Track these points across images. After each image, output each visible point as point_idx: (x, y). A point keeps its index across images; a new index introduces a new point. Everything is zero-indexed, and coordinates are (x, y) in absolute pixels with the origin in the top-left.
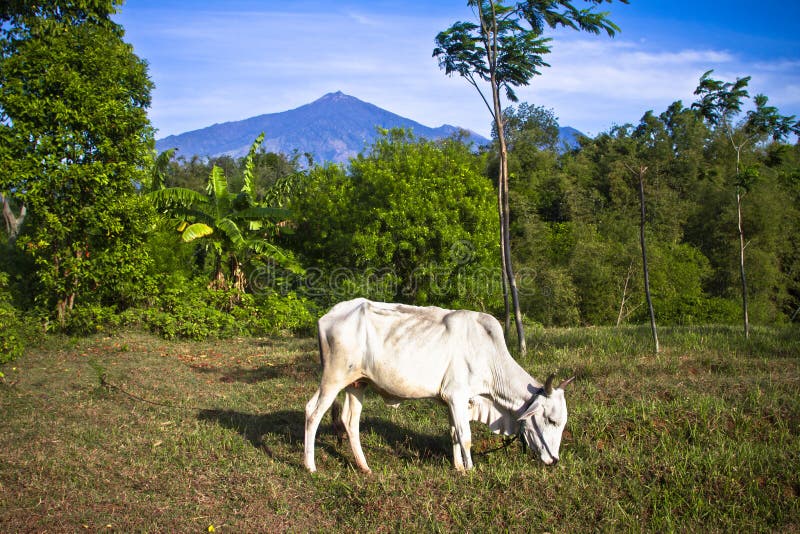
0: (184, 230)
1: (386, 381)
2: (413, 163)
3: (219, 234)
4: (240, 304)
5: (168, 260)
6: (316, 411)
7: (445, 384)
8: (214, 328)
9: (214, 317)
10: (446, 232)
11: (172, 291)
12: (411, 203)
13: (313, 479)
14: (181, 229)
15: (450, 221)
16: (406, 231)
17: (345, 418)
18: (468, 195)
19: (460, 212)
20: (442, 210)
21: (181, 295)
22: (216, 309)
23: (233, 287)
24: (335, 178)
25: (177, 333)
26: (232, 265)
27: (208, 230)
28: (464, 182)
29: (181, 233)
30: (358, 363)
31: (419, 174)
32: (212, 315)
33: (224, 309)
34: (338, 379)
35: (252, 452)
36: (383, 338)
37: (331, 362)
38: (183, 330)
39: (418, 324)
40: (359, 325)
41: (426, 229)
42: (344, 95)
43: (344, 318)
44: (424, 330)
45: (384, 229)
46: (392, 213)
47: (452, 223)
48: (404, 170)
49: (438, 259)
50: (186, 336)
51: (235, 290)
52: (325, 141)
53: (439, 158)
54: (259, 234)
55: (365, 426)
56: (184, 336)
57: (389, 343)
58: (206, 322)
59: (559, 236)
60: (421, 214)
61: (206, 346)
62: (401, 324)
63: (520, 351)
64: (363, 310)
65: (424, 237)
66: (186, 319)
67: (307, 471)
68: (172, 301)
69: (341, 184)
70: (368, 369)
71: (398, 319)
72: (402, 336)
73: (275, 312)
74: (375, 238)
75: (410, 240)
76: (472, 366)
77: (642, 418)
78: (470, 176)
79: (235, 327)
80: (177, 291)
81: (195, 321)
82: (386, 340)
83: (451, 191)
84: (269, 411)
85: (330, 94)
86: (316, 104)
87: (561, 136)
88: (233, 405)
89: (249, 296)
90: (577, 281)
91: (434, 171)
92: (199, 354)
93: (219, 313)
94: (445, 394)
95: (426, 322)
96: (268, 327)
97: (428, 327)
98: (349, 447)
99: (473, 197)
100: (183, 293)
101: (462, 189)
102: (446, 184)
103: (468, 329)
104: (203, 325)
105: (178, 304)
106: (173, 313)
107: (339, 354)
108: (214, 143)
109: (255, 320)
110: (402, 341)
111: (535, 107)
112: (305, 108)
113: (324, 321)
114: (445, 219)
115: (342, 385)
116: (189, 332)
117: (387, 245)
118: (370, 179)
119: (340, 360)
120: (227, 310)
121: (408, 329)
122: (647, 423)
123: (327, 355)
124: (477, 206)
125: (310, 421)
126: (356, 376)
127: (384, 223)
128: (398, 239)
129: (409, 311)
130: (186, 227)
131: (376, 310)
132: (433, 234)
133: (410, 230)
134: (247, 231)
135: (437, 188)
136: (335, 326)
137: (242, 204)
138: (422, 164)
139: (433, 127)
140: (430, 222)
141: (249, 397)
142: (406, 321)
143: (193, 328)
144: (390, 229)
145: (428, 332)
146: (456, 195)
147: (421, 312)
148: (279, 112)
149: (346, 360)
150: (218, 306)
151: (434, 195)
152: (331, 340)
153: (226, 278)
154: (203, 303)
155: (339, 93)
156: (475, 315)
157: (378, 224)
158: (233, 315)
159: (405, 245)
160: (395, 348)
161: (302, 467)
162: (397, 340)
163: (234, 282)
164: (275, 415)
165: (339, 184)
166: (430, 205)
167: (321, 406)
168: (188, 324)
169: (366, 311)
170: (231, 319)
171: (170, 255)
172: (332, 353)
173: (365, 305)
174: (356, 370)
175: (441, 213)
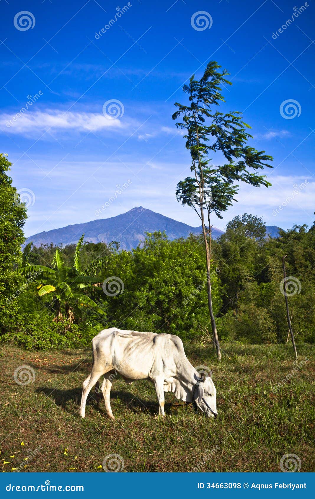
0: (40, 289)
1: (124, 371)
2: (166, 251)
3: (59, 291)
4: (70, 330)
5: (30, 305)
6: (88, 385)
7: (153, 371)
8: (54, 344)
9: (55, 338)
10: (184, 290)
11: (32, 323)
12: (166, 274)
13: (82, 421)
14: (38, 288)
15: (187, 284)
16: (162, 290)
17: (103, 389)
18: (197, 269)
19: (193, 279)
20: (183, 278)
21: (37, 325)
22: (57, 333)
23: (67, 321)
24: (125, 260)
25: (33, 347)
26: (67, 308)
27: (53, 289)
28: (195, 262)
29: (39, 290)
30: (110, 362)
31: (170, 258)
32: (54, 336)
33: (61, 332)
34: (100, 370)
35: (55, 408)
36: (123, 349)
37: (97, 361)
38: (37, 345)
39: (141, 341)
40: (111, 343)
41: (174, 288)
42: (144, 209)
43: (104, 338)
44: (143, 344)
45: (151, 288)
46: (155, 279)
47: (189, 285)
48: (162, 255)
49: (180, 305)
50: (39, 348)
51: (68, 322)
52: (133, 235)
53: (182, 248)
54: (82, 291)
55: (113, 395)
56: (37, 348)
57: (126, 351)
58: (50, 340)
59: (264, 291)
60: (171, 280)
61: (49, 354)
62: (132, 342)
63: (218, 357)
64: (114, 335)
65: (173, 292)
66: (39, 338)
67: (80, 417)
68: (32, 328)
69: (129, 263)
70: (115, 366)
71: (131, 339)
72: (132, 347)
73: (90, 334)
74: (145, 293)
75: (165, 294)
76: (165, 363)
77: (263, 393)
78: (199, 258)
79: (66, 343)
80: (34, 323)
81: (44, 340)
82: (125, 350)
83: (187, 267)
84: (71, 388)
85: (136, 208)
86: (127, 214)
87: (267, 232)
88: (54, 386)
89: (76, 326)
90: (273, 316)
91: (178, 255)
92: (44, 358)
93: (58, 335)
94: (153, 377)
95: (145, 340)
96: (85, 343)
97: (146, 342)
98: (104, 406)
99: (200, 269)
100: (38, 324)
101: (194, 265)
102: (185, 263)
103: (165, 343)
104: (49, 342)
105: (35, 330)
106: (32, 335)
107: (102, 357)
108: (68, 236)
109: (78, 339)
110: (132, 350)
111: (252, 216)
112: (121, 216)
113: (95, 339)
114: (184, 282)
115: (102, 373)
116: (40, 346)
117: (152, 297)
118: (143, 260)
119: (102, 361)
120: (63, 334)
121: (136, 344)
122: (266, 396)
123: (96, 357)
124: (202, 275)
125: (85, 391)
126: (109, 369)
127: (150, 285)
128: (158, 294)
129: (137, 335)
130: (41, 287)
131: (121, 335)
132: (177, 291)
133: (165, 289)
134: (76, 290)
135: (180, 266)
136: (100, 343)
137: (73, 274)
138: (172, 252)
139: (195, 227)
140: (176, 284)
141: (64, 381)
142: (136, 339)
143: (43, 344)
144: (153, 289)
145: (145, 345)
146: (191, 269)
147: (143, 335)
148: (106, 218)
149: (105, 360)
150: (58, 331)
151: (179, 269)
152: (98, 350)
153: (63, 316)
154: (50, 330)
155: (140, 208)
156: (169, 336)
157: (147, 285)
158: (66, 336)
159: (162, 297)
160: (129, 353)
161: (78, 415)
162: (130, 349)
163: (68, 318)
164: (73, 390)
165: (127, 263)
166: (176, 275)
167: (91, 383)
168: (40, 341)
169: (115, 335)
170: (64, 339)
171: (32, 302)
172: (98, 356)
173: (115, 333)
174: (109, 365)
175: (182, 279)
